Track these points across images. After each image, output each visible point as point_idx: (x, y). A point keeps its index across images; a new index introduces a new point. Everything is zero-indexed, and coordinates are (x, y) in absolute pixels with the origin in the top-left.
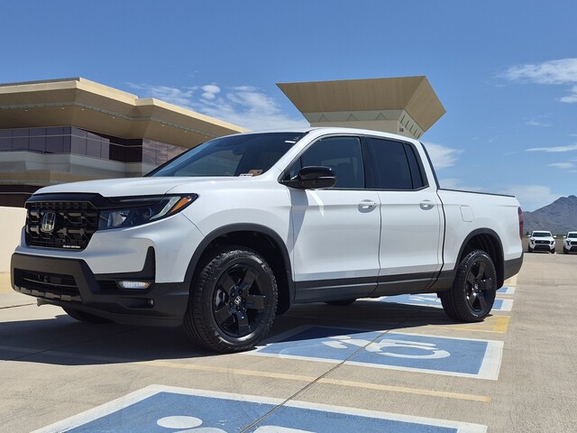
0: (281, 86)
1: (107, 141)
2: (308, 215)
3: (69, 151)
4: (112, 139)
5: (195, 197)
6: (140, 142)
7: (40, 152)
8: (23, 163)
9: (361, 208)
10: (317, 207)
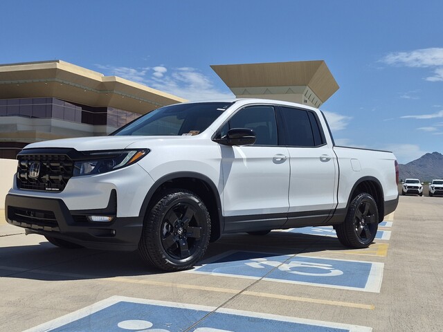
0: (214, 67)
1: (80, 109)
2: (235, 166)
3: (51, 117)
4: (84, 107)
5: (147, 151)
6: (105, 109)
7: (28, 117)
8: (15, 126)
9: (275, 161)
10: (241, 160)
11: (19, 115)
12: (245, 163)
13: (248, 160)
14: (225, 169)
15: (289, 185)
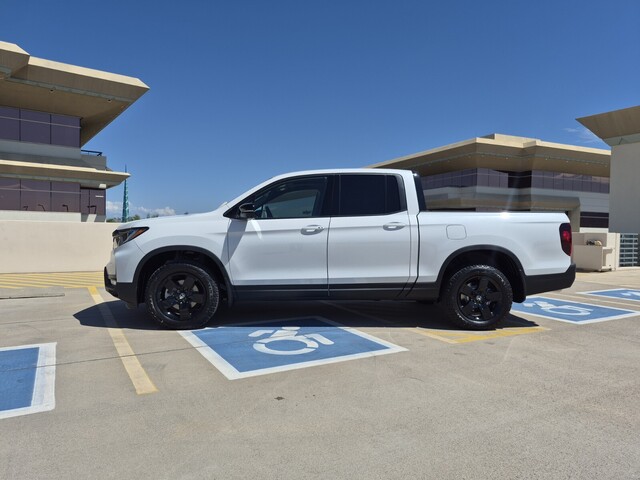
0: (578, 120)
1: (507, 175)
2: (245, 239)
3: (476, 185)
4: (510, 173)
5: (147, 228)
6: (530, 173)
7: (458, 186)
8: (446, 195)
9: (304, 232)
10: (255, 233)
11: (451, 186)
12: (260, 236)
13: (263, 232)
14: (231, 242)
15: (327, 257)
